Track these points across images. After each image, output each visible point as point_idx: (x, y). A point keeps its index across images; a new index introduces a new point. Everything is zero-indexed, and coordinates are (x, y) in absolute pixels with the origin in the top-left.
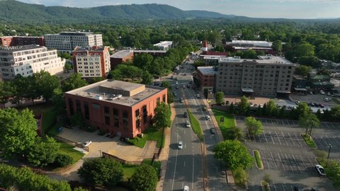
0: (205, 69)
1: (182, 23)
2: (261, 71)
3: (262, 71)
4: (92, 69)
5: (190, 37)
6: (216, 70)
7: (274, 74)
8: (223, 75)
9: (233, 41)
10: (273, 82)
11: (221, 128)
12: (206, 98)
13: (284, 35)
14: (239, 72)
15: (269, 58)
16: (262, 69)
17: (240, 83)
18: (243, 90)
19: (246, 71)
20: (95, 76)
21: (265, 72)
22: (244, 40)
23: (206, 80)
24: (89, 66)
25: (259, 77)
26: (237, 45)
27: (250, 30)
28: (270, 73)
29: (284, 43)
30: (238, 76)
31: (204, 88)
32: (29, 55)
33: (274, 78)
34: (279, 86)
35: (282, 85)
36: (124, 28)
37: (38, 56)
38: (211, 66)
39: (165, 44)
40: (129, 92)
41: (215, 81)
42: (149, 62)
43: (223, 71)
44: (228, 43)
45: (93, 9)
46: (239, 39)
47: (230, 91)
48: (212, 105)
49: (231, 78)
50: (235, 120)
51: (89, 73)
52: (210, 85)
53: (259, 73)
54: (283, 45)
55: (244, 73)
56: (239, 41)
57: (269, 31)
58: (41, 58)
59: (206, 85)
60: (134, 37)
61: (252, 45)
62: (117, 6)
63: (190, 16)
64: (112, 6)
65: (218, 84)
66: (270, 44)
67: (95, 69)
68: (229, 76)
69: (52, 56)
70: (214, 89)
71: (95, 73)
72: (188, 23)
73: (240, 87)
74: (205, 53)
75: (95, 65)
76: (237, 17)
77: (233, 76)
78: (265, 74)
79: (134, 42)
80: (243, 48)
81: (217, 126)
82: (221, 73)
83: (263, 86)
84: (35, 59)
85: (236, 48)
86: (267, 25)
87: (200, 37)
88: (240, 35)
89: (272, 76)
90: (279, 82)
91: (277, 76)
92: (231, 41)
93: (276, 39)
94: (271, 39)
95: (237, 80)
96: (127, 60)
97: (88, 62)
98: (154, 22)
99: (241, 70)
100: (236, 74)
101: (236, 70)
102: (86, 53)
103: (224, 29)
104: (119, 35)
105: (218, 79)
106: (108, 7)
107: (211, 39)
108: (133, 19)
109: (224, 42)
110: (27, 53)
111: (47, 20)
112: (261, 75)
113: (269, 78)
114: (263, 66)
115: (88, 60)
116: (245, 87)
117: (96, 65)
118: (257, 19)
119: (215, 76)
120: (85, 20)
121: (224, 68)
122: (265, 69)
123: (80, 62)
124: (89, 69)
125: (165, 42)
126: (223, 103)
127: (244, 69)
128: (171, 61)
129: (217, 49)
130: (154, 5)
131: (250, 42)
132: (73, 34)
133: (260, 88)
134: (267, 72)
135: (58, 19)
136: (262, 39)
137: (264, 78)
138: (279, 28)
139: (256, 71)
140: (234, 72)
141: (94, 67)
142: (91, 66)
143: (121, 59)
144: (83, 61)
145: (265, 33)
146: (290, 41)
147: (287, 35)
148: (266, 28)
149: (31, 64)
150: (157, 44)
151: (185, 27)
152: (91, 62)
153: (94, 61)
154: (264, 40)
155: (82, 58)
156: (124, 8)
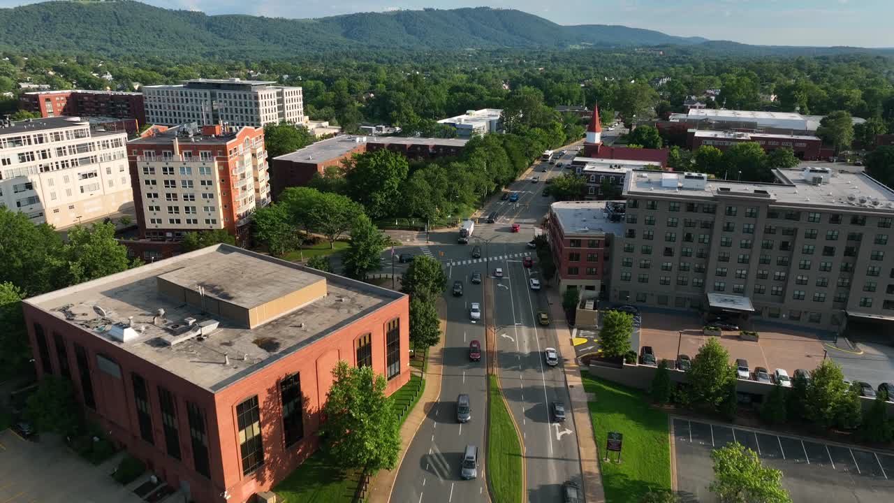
0: (577, 213)
1: (555, 60)
2: (787, 232)
3: (792, 233)
4: (190, 203)
5: (565, 98)
6: (615, 216)
7: (840, 246)
8: (638, 243)
9: (693, 113)
10: (835, 277)
11: (606, 478)
12: (571, 323)
13: (857, 94)
14: (699, 234)
15: (816, 182)
16: (790, 224)
17: (702, 271)
18: (715, 301)
19: (728, 228)
20: (202, 225)
21: (800, 236)
22: (728, 107)
23: (574, 256)
24: (180, 191)
25: (776, 254)
26: (704, 124)
27: (748, 80)
28: (821, 242)
29: (861, 121)
30: (694, 247)
31: (565, 283)
32: (25, 149)
33: (838, 259)
34: (856, 294)
35: (870, 289)
36: (391, 70)
37: (60, 151)
38: (600, 198)
39: (480, 120)
40: (246, 311)
41: (607, 258)
42: (395, 182)
43: (640, 227)
44: (675, 118)
45: (325, 21)
46: (710, 105)
47: (663, 299)
48: (586, 361)
49: (669, 252)
50: (672, 438)
51: (183, 215)
52: (590, 274)
53: (778, 239)
54: (858, 128)
55: (719, 235)
56: (709, 113)
57: (805, 81)
58: (69, 157)
59: (573, 272)
60: (402, 95)
61: (750, 126)
62: (386, 16)
63: (579, 40)
64: (372, 14)
65: (617, 271)
66: (813, 123)
67: (199, 203)
68: (658, 246)
69: (112, 151)
70: (604, 288)
71: (201, 216)
72: (571, 58)
73: (702, 286)
74: (591, 151)
75: (199, 190)
76: (709, 44)
77: (676, 247)
78: (801, 242)
79: (399, 109)
80: (720, 135)
81: (591, 467)
82: (631, 234)
83: (793, 289)
84: (44, 162)
85: (698, 134)
86: (800, 65)
87: (594, 98)
88: (713, 93)
89: (829, 251)
90: (859, 280)
91: (850, 252)
92: (686, 111)
93: (832, 106)
94: (813, 107)
95: (693, 262)
96: (329, 171)
97: (178, 177)
98: (477, 57)
99: (708, 226)
100: (688, 238)
101: (689, 224)
102: (171, 147)
103: (668, 75)
104: (371, 90)
105: (618, 255)
106: (362, 16)
107: (623, 105)
108: (425, 49)
109: (663, 112)
110: (17, 142)
111: (207, 50)
112: (784, 246)
113: (819, 259)
114: (794, 213)
115: (177, 170)
116: (719, 290)
117: (203, 189)
118: (767, 48)
119: (608, 241)
120: (303, 50)
121: (642, 214)
122: (802, 227)
123: (150, 177)
124: (181, 204)
125: (485, 112)
126: (630, 356)
127: (720, 220)
128: (471, 175)
129: (635, 137)
130: (483, 12)
131: (745, 115)
132: (218, 86)
133: (781, 296)
134: (811, 236)
135: (233, 48)
136: (786, 104)
137: (798, 259)
138: (835, 72)
139: (769, 231)
140: (679, 232)
141: (198, 197)
142: (188, 191)
143: (314, 167)
144: (160, 177)
145: (794, 88)
146: (879, 111)
147: (868, 95)
148: (796, 73)
149: (32, 178)
150: (454, 119)
151: (560, 69)
152: (187, 177)
153: (197, 177)
154: (791, 110)
155: (158, 166)
156: (404, 18)
